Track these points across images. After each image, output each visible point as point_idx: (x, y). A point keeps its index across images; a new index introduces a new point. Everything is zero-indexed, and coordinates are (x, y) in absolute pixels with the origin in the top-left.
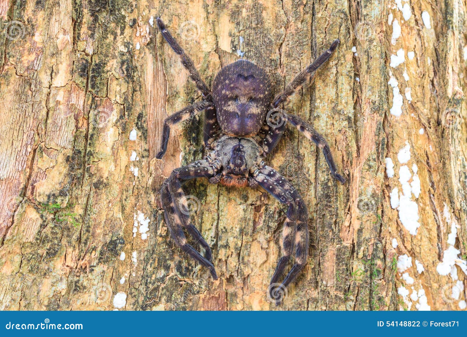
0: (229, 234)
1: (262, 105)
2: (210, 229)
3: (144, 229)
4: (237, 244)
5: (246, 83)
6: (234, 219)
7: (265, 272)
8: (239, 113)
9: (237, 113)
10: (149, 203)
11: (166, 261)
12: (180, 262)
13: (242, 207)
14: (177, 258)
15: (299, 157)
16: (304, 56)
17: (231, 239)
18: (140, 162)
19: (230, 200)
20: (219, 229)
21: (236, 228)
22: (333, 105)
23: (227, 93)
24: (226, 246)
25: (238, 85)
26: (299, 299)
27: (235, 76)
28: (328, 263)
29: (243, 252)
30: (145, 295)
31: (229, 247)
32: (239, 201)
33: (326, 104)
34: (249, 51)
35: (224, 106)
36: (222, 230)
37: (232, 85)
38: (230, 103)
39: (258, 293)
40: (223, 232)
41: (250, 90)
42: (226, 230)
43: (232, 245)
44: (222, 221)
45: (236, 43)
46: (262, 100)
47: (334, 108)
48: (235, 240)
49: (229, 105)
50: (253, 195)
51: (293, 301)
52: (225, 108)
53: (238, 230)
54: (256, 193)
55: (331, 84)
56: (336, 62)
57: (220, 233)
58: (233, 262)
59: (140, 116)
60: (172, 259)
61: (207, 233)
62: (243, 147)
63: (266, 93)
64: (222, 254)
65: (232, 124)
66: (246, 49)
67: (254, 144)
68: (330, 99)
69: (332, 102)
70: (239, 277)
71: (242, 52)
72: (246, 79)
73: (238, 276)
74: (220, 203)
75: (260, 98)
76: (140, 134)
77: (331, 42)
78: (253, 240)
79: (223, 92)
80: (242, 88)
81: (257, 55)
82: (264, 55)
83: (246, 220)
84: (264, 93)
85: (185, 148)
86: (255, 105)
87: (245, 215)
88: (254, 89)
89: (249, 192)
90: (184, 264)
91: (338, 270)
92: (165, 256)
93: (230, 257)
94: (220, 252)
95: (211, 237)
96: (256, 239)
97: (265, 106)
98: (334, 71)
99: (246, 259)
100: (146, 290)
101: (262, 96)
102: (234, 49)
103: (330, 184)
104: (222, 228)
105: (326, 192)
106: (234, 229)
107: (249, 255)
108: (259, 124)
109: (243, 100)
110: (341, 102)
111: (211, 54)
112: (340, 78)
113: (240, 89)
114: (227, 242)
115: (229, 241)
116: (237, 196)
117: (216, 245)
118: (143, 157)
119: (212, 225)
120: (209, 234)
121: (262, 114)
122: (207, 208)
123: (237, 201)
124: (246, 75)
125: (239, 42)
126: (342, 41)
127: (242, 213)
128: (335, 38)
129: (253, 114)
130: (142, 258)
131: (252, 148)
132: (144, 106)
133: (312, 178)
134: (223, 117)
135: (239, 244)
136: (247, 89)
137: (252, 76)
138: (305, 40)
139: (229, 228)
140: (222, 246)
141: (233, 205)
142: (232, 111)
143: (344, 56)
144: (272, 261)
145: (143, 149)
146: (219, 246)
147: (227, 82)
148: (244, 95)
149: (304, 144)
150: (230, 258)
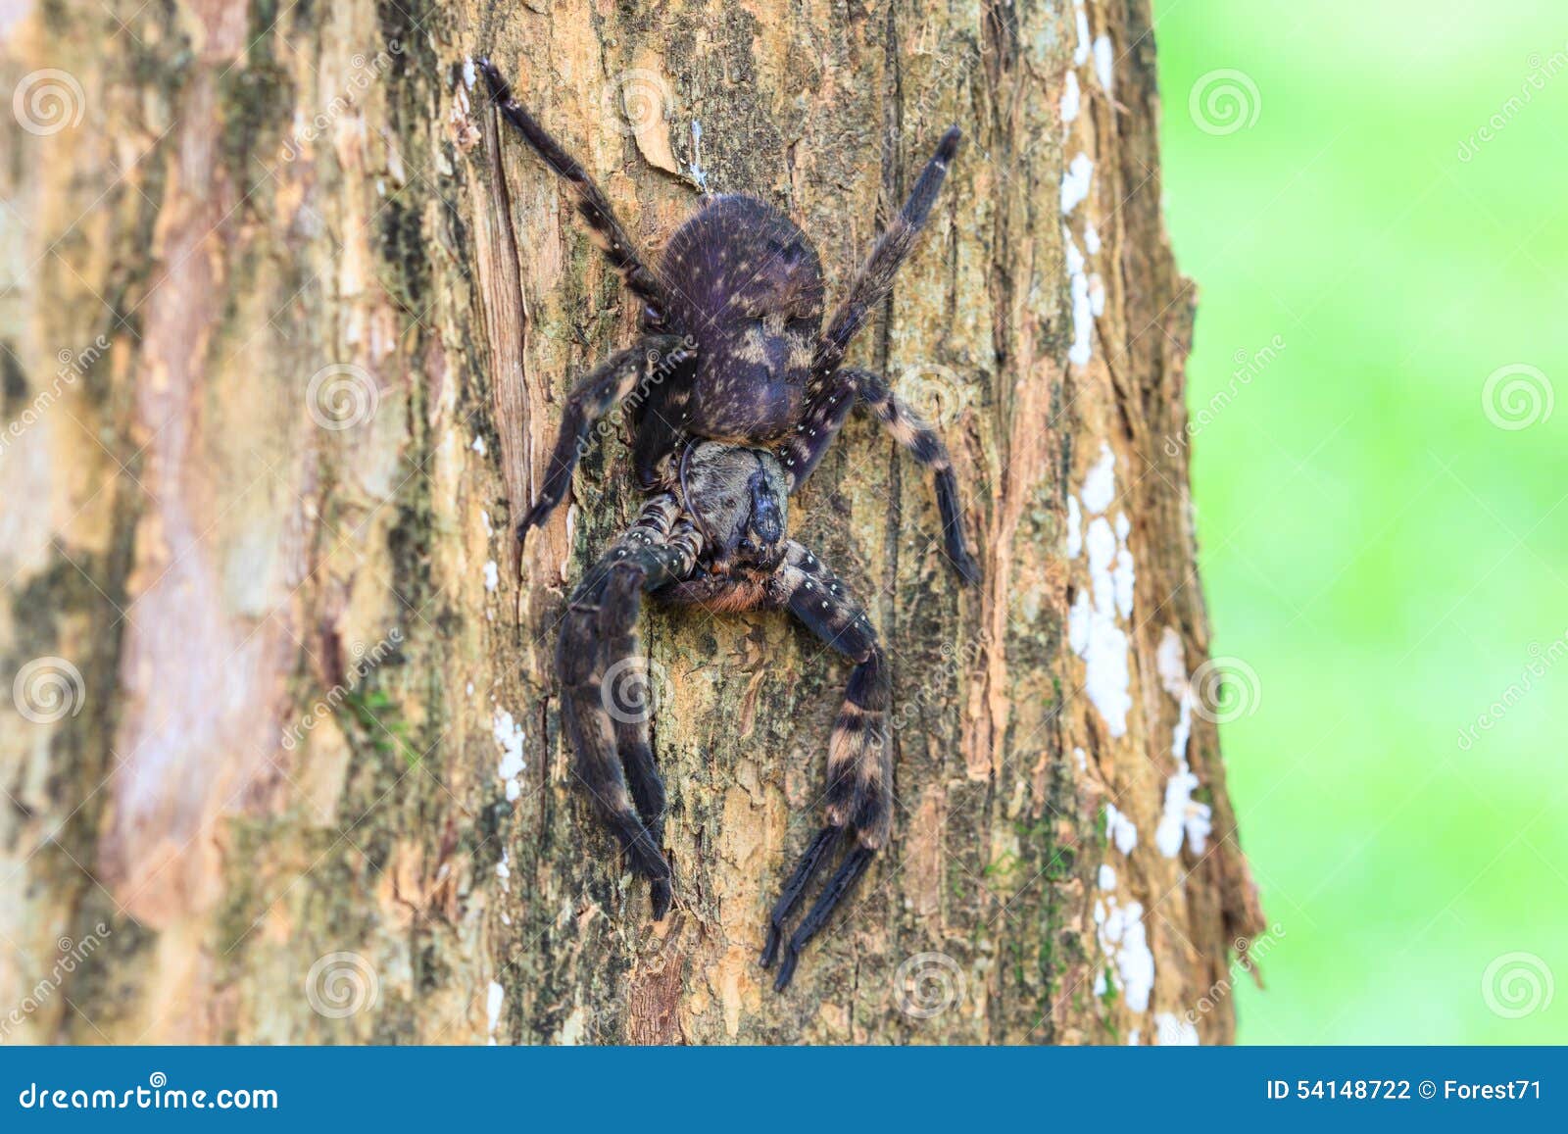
0: (682, 766)
1: (815, 339)
5: (790, 269)
7: (751, 886)
8: (772, 369)
9: (767, 369)
10: (524, 675)
11: (571, 866)
13: (707, 677)
14: (586, 855)
18: (494, 541)
19: (677, 654)
21: (693, 745)
22: (939, 333)
23: (746, 303)
24: (678, 807)
25: (772, 277)
26: (830, 962)
27: (762, 247)
28: (918, 840)
30: (542, 982)
31: (683, 808)
32: (695, 656)
33: (918, 334)
34: (716, 167)
35: (734, 347)
37: (758, 278)
38: (749, 334)
39: (735, 954)
40: (667, 762)
42: (674, 756)
43: (688, 802)
44: (664, 727)
45: (682, 142)
46: (816, 325)
47: (939, 345)
48: (695, 783)
49: (747, 343)
50: (727, 637)
51: (815, 972)
52: (737, 353)
53: (695, 751)
54: (734, 630)
55: (933, 270)
56: (950, 197)
58: (686, 858)
62: (771, 478)
65: (751, 401)
66: (708, 163)
68: (930, 315)
69: (935, 325)
70: (704, 904)
71: (700, 170)
72: (789, 255)
73: (700, 902)
75: (814, 316)
77: (939, 134)
79: (734, 300)
81: (739, 181)
82: (758, 179)
83: (720, 718)
85: (581, 491)
86: (802, 340)
87: (719, 702)
88: (804, 290)
89: (716, 627)
91: (950, 861)
98: (944, 226)
99: (714, 846)
100: (546, 968)
101: (817, 310)
102: (683, 161)
103: (935, 588)
104: (667, 748)
105: (924, 614)
106: (689, 748)
107: (720, 833)
109: (776, 325)
110: (961, 326)
111: (613, 180)
112: (962, 248)
113: (775, 291)
114: (679, 793)
115: (681, 791)
123: (691, 656)
124: (787, 244)
125: (690, 138)
126: (966, 132)
127: (709, 695)
128: (947, 121)
129: (798, 369)
133: (874, 573)
137: (798, 246)
138: (861, 130)
139: (679, 746)
141: (682, 673)
142: (754, 360)
143: (969, 179)
144: (769, 847)
145: (494, 498)
147: (744, 266)
148: (781, 309)
149: (851, 464)
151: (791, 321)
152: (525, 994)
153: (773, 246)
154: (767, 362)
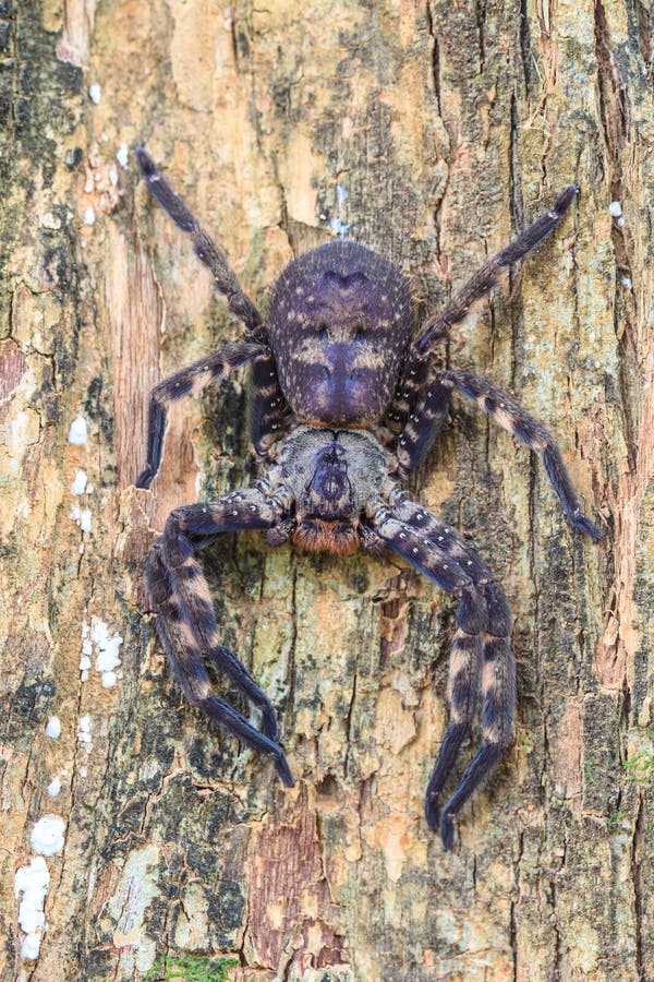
0: (322, 672)
1: (387, 347)
2: (273, 662)
3: (109, 660)
4: (341, 699)
5: (344, 293)
6: (334, 635)
7: (416, 768)
8: (331, 368)
9: (326, 368)
10: (119, 596)
11: (162, 738)
12: (199, 743)
13: (351, 605)
14: (191, 732)
15: (490, 480)
16: (495, 230)
17: (327, 686)
18: (95, 496)
19: (322, 588)
20: (297, 661)
21: (339, 657)
22: (568, 346)
23: (300, 317)
24: (315, 703)
25: (326, 298)
26: (499, 832)
27: (319, 277)
28: (566, 739)
29: (358, 719)
30: (111, 822)
31: (322, 704)
32: (344, 591)
33: (551, 346)
34: (362, 222)
35: (293, 352)
36: (303, 662)
37: (311, 299)
38: (307, 342)
39: (397, 819)
40: (305, 668)
41: (355, 309)
42: (314, 664)
43: (329, 700)
44: (302, 641)
45: (329, 203)
46: (388, 335)
47: (569, 354)
48: (338, 687)
49: (305, 349)
50: (380, 575)
51: (486, 837)
52: (295, 356)
53: (343, 662)
54: (387, 571)
55: (561, 296)
56: (572, 240)
57: (299, 670)
58: (333, 742)
59: (95, 386)
60: (178, 735)
61: (267, 670)
62: (344, 451)
63: (398, 316)
64: (305, 721)
65: (313, 394)
66: (353, 218)
67: (372, 446)
68: (560, 332)
69: (565, 340)
70: (349, 778)
71: (342, 224)
72: (345, 282)
73: (346, 776)
74: (298, 597)
75: (382, 328)
76: (96, 428)
77: (559, 191)
78: (381, 687)
79: (291, 316)
80: (337, 306)
81: (381, 231)
82: (397, 230)
83: (361, 637)
84: (392, 317)
85: (208, 463)
86: (370, 347)
87: (359, 624)
88: (365, 308)
89: (370, 569)
90: (210, 748)
91: (590, 756)
92: (160, 728)
93: (325, 729)
94: (299, 717)
95: (278, 681)
96: (389, 685)
97: (394, 349)
98: (567, 262)
99: (365, 735)
100: (113, 811)
101: (386, 324)
102: (323, 217)
103: (563, 543)
104: (304, 657)
105: (555, 563)
106: (334, 659)
107: (372, 726)
108: (382, 393)
109: (340, 336)
110: (586, 340)
111: (269, 233)
112: (583, 279)
113: (332, 309)
114: (317, 692)
115: (321, 691)
116: (341, 580)
117: (288, 701)
118: (104, 485)
119: (279, 652)
120: (271, 675)
121: (387, 368)
122: (265, 608)
123: (340, 591)
124: (345, 274)
125: (336, 200)
126: (585, 189)
127: (352, 620)
128: (568, 181)
129: (365, 369)
130: (104, 733)
131: (366, 453)
132: (105, 361)
133: (522, 531)
134: (292, 378)
135: (348, 697)
136: (349, 308)
137: (360, 276)
138: (494, 190)
139: (320, 657)
140: (304, 703)
141: (330, 602)
142: (312, 361)
143: (590, 225)
144: (429, 738)
145: (104, 465)
146: (296, 702)
147: (299, 291)
148: (342, 323)
149: (501, 447)
150: (325, 733)
151: (360, 333)
152: (100, 829)
153: (331, 274)
154: (327, 364)
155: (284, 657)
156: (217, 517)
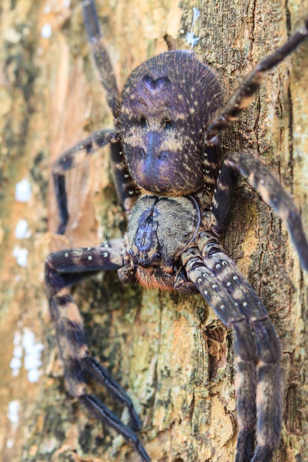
0: (175, 380)
1: (184, 134)
2: (145, 370)
3: (33, 362)
4: (185, 401)
5: (153, 92)
6: (185, 352)
8: (146, 150)
9: (143, 150)
11: (60, 422)
12: (88, 428)
13: (193, 331)
14: (83, 419)
15: (280, 239)
16: (280, 42)
17: (176, 390)
18: (32, 239)
19: (178, 316)
20: (158, 371)
21: (187, 369)
23: (127, 111)
24: (167, 403)
25: (142, 96)
27: (139, 80)
29: (197, 417)
31: (173, 405)
34: (207, 35)
35: (125, 136)
36: (162, 372)
37: (133, 97)
38: (132, 130)
40: (162, 376)
41: (160, 105)
42: (169, 373)
43: (177, 402)
46: (185, 126)
48: (184, 392)
49: (131, 135)
52: (126, 140)
53: (189, 374)
57: (159, 377)
58: (182, 433)
59: (39, 159)
60: (74, 420)
61: (140, 376)
62: (158, 214)
63: (192, 111)
64: (160, 417)
66: (202, 33)
67: (183, 210)
71: (195, 37)
72: (154, 84)
74: (163, 322)
75: (180, 120)
76: (36, 189)
78: (211, 395)
79: (123, 109)
80: (148, 102)
83: (197, 356)
84: (188, 112)
85: (106, 217)
86: (173, 134)
87: (196, 345)
88: (167, 105)
90: (96, 432)
92: (59, 415)
93: (177, 423)
94: (156, 413)
95: (148, 384)
96: (218, 393)
97: (191, 136)
99: (203, 430)
101: (182, 116)
102: (182, 32)
104: (163, 368)
106: (184, 371)
107: (208, 423)
109: (154, 125)
111: (158, 44)
113: (145, 105)
114: (170, 395)
115: (172, 394)
116: (190, 310)
117: (151, 401)
118: (37, 231)
119: (150, 362)
120: (142, 380)
121: (185, 151)
122: (142, 329)
123: (190, 319)
124: (156, 78)
125: (193, 18)
129: (169, 151)
130: (28, 414)
131: (175, 216)
132: (48, 139)
133: (296, 280)
135: (190, 399)
136: (157, 104)
137: (166, 79)
138: (279, 11)
139: (174, 368)
140: (161, 403)
141: (182, 328)
142: (134, 145)
146: (156, 401)
147: (128, 90)
148: (154, 115)
150: (176, 426)
151: (168, 124)
153: (147, 78)
154: (144, 147)
155: (152, 367)
156: (76, 260)
